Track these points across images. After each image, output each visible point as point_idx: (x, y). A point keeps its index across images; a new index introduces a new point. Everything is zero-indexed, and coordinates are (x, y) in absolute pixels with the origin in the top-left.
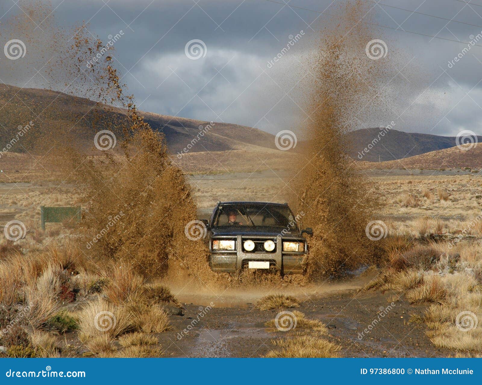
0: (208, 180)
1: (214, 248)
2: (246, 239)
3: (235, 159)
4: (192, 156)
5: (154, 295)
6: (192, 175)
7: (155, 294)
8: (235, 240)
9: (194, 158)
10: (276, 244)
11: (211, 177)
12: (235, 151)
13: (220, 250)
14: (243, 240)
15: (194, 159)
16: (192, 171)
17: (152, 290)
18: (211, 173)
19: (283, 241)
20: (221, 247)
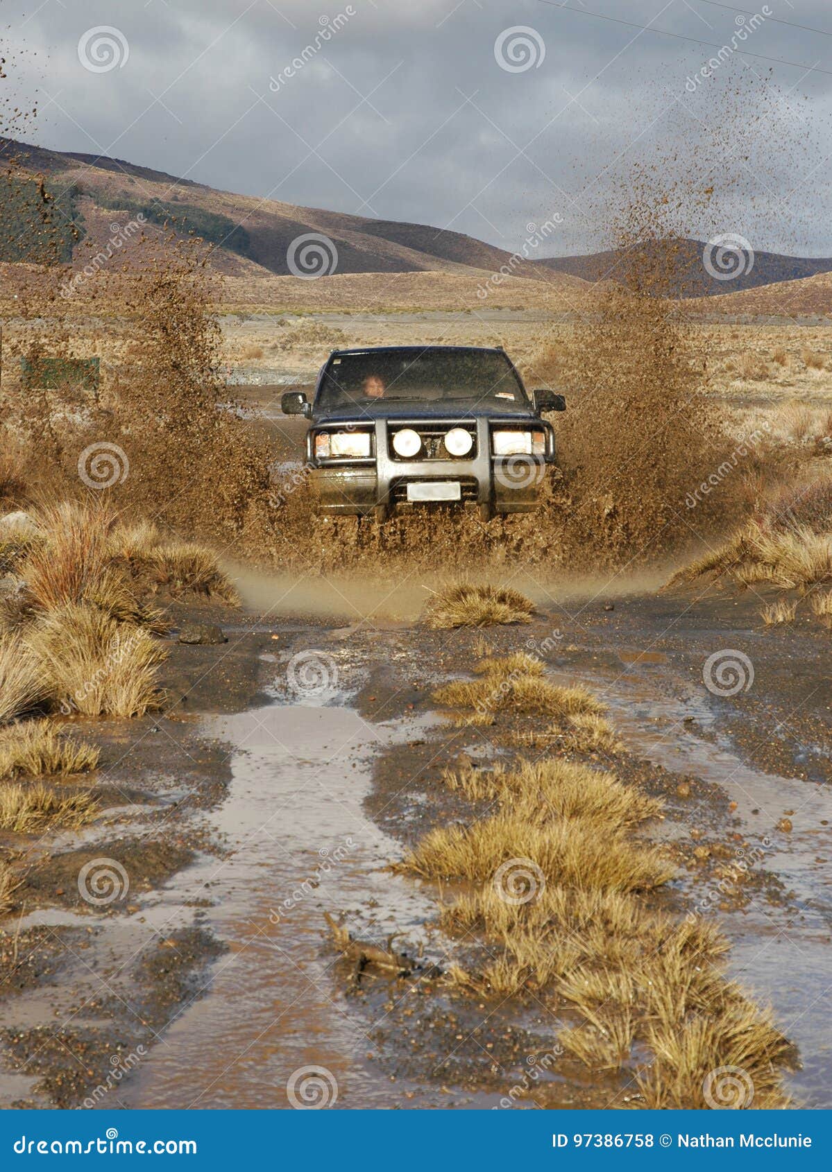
0: (375, 322)
1: (318, 454)
2: (398, 428)
3: (424, 287)
4: (349, 280)
5: (172, 576)
6: (348, 313)
7: (176, 573)
8: (370, 430)
9: (354, 284)
10: (475, 437)
11: (382, 318)
12: (426, 273)
13: (333, 457)
14: (392, 430)
15: (353, 286)
16: (348, 306)
17: (170, 562)
18: (382, 310)
19: (493, 428)
20: (336, 452)
